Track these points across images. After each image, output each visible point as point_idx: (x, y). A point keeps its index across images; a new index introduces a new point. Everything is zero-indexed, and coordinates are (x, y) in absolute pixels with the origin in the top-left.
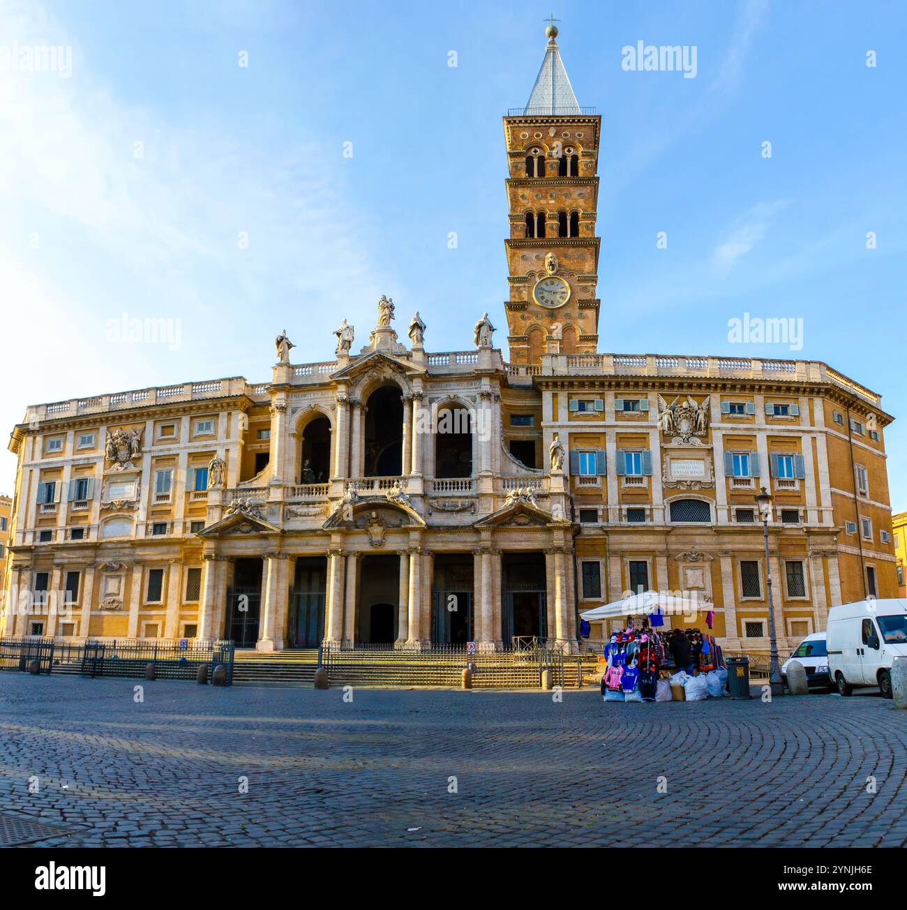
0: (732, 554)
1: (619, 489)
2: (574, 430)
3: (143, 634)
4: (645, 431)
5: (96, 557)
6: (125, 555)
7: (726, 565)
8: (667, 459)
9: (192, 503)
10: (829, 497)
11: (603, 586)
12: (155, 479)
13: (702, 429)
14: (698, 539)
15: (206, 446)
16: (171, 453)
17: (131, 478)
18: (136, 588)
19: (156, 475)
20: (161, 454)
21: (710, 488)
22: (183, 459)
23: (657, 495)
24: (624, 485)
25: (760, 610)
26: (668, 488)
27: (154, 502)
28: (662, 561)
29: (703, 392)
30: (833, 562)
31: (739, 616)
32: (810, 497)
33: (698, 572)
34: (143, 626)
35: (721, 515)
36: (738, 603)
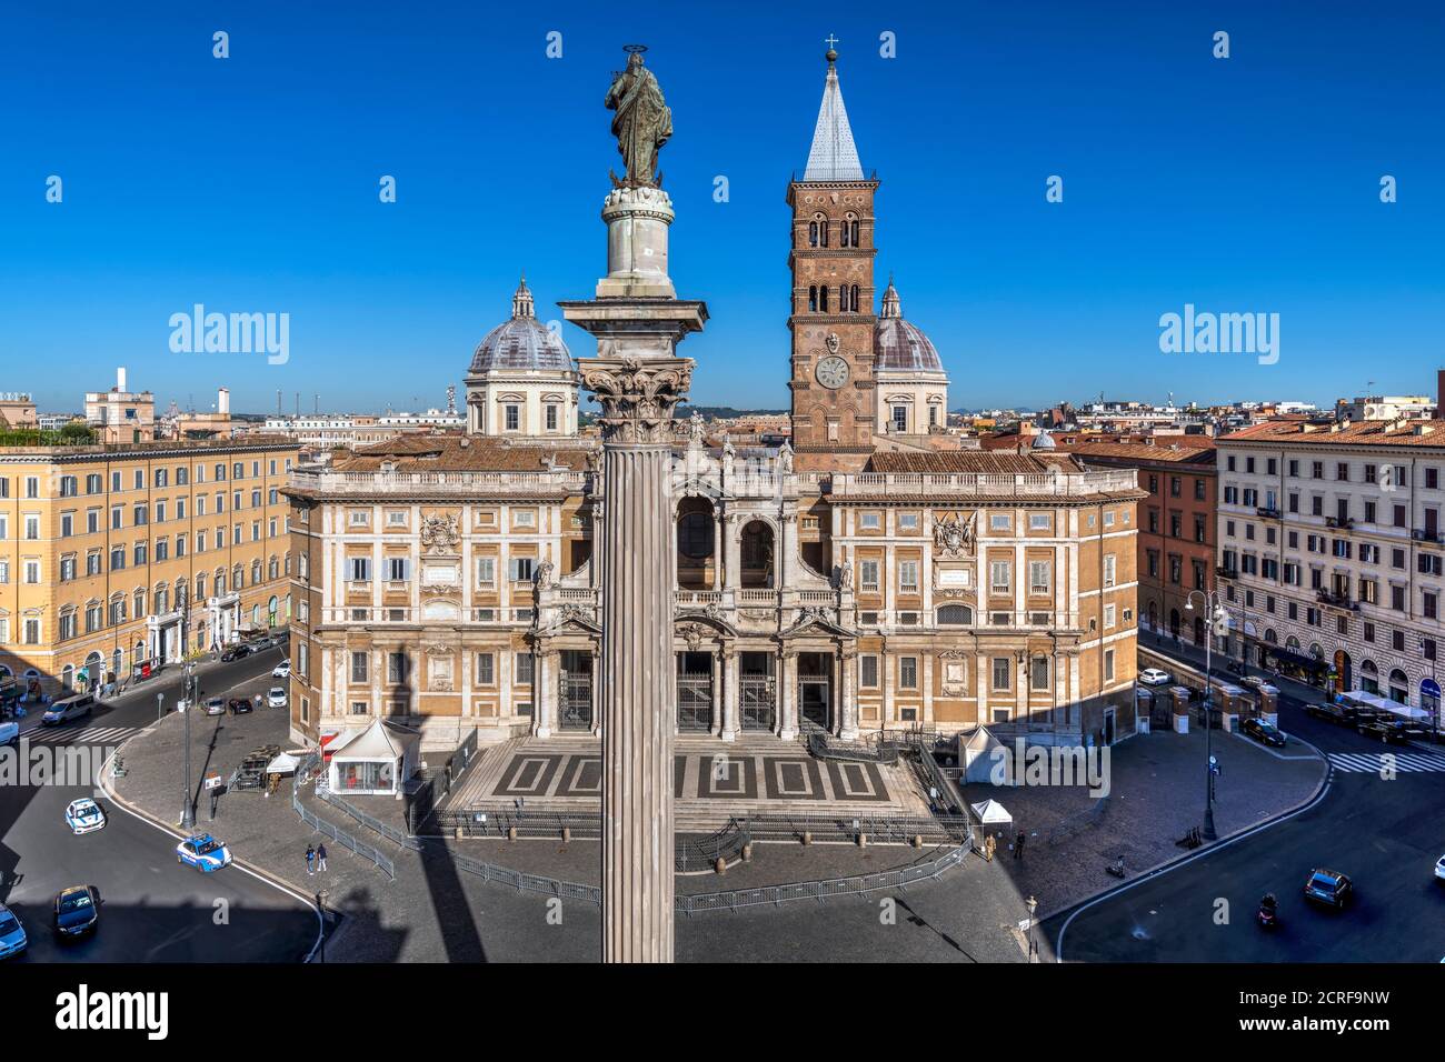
0: (988, 653)
1: (896, 596)
2: (859, 544)
3: (477, 714)
4: (919, 544)
5: (419, 639)
6: (452, 639)
7: (982, 662)
8: (937, 569)
9: (516, 592)
10: (1076, 602)
11: (879, 677)
12: (477, 566)
13: (970, 542)
14: (959, 640)
15: (527, 539)
16: (491, 541)
17: (451, 563)
18: (467, 671)
19: (477, 562)
20: (481, 541)
21: (972, 595)
22: (505, 550)
23: (927, 602)
24: (901, 592)
25: (1008, 700)
26: (937, 595)
27: (478, 588)
28: (929, 658)
29: (972, 508)
30: (1075, 661)
31: (990, 705)
32: (1060, 603)
33: (958, 668)
34: (477, 707)
35: (981, 621)
36: (990, 694)
